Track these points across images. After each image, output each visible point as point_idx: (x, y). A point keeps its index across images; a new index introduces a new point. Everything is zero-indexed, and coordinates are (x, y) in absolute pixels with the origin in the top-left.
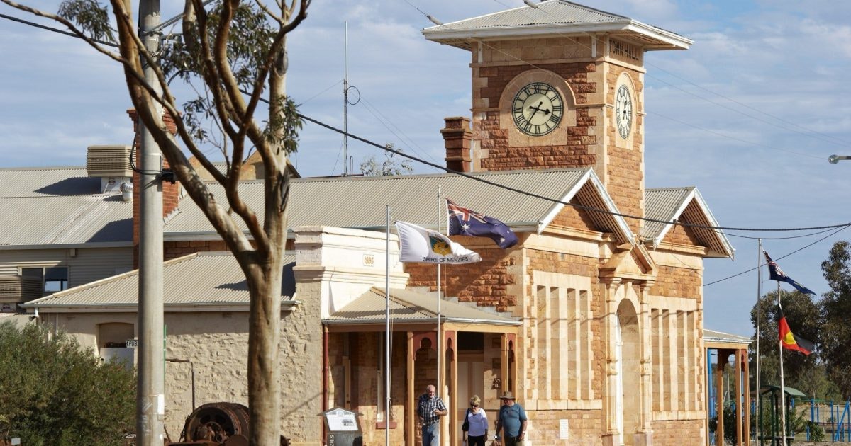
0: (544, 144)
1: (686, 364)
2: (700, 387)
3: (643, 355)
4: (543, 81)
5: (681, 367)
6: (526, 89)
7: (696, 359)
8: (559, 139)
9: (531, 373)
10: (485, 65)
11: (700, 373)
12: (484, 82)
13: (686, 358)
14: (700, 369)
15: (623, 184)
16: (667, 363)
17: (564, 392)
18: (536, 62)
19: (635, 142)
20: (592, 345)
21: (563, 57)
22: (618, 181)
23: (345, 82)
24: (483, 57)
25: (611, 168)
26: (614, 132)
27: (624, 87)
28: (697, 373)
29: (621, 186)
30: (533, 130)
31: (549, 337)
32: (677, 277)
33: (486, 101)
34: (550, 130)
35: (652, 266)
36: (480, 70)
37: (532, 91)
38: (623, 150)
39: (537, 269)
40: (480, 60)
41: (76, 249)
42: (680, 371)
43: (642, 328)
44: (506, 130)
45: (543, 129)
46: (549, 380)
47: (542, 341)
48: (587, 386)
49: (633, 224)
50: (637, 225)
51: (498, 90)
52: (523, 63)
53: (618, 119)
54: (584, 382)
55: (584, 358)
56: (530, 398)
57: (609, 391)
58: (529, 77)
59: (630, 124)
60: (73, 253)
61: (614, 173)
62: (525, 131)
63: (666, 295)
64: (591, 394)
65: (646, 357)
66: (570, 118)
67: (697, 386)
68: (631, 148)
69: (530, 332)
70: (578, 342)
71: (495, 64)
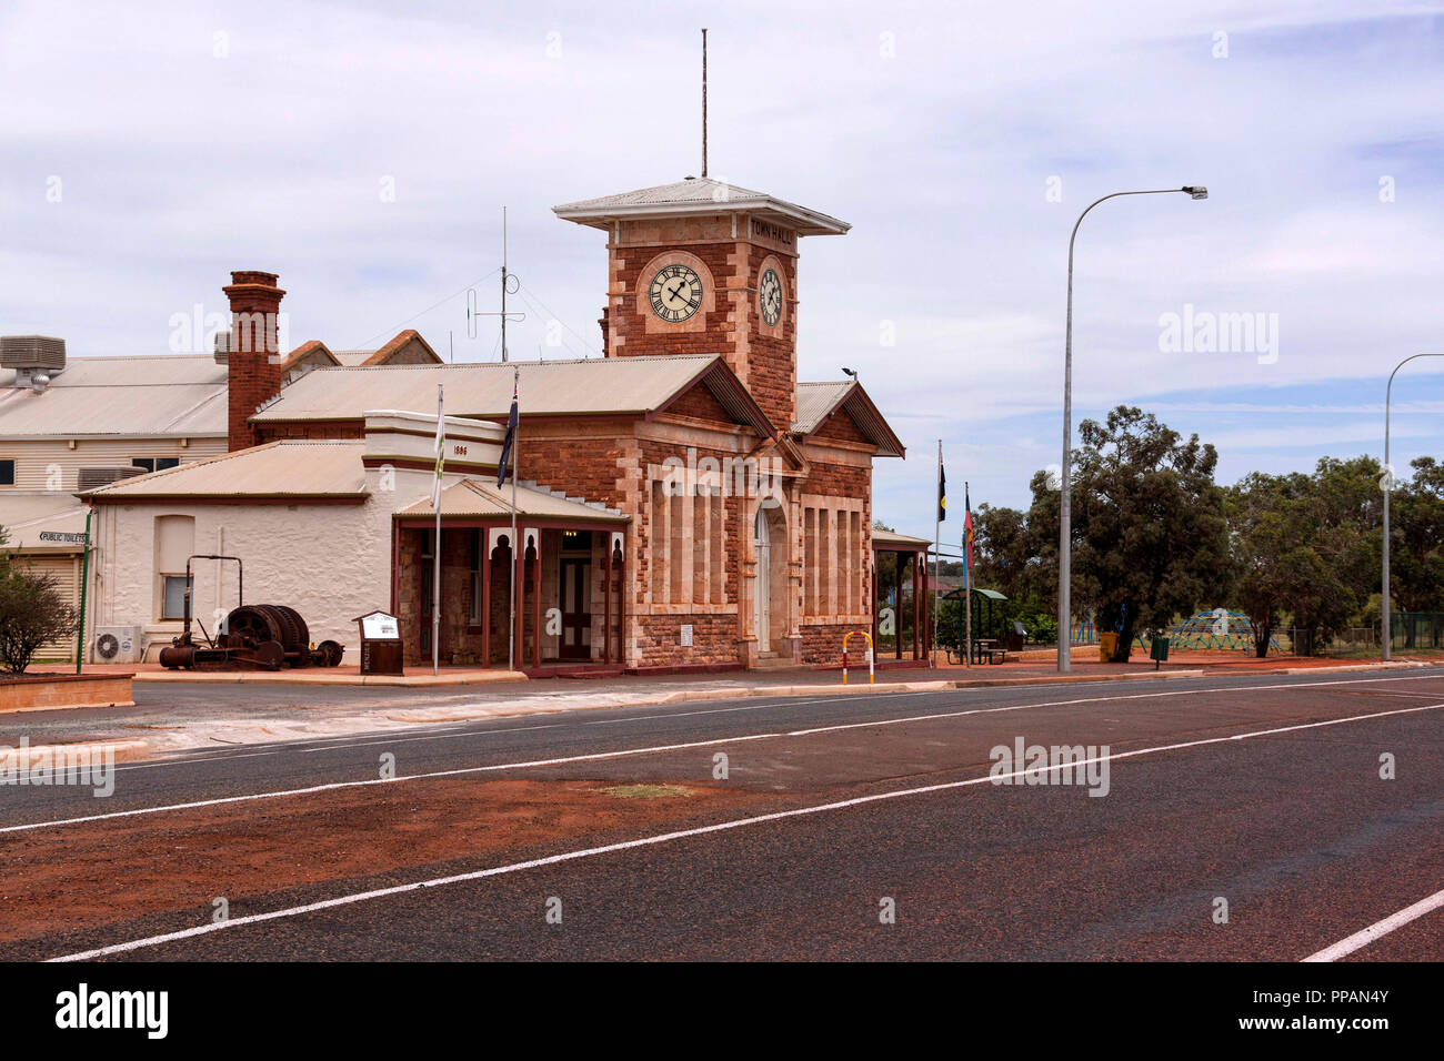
0: (682, 331)
1: (849, 566)
2: (867, 591)
3: (791, 556)
4: (682, 263)
5: (842, 569)
6: (664, 271)
7: (861, 561)
8: (698, 325)
9: (642, 575)
10: (623, 246)
11: (867, 577)
12: (621, 264)
13: (848, 560)
14: (867, 572)
15: (766, 374)
16: (824, 565)
17: (687, 593)
18: (674, 244)
19: (785, 330)
20: (727, 545)
21: (702, 237)
22: (762, 370)
23: (504, 270)
24: (620, 237)
25: (752, 357)
26: (757, 318)
27: (771, 272)
28: (862, 576)
29: (765, 376)
30: (671, 316)
31: (667, 536)
32: (838, 475)
33: (623, 284)
34: (689, 316)
35: (803, 463)
36: (617, 251)
37: (671, 274)
38: (768, 339)
39: (653, 463)
40: (617, 241)
41: (188, 440)
42: (842, 573)
43: (791, 528)
44: (644, 317)
45: (682, 315)
46: (667, 582)
47: (659, 541)
48: (719, 590)
49: (780, 417)
50: (786, 418)
51: (635, 272)
52: (661, 244)
53: (763, 305)
54: (715, 585)
55: (715, 558)
56: (640, 601)
57: (746, 594)
58: (667, 259)
59: (778, 311)
60: (184, 443)
61: (756, 362)
62: (664, 316)
63: (825, 493)
64: (724, 597)
65: (795, 558)
66: (709, 304)
67: (862, 590)
68: (781, 337)
69: (641, 530)
70: (707, 542)
71: (632, 246)
